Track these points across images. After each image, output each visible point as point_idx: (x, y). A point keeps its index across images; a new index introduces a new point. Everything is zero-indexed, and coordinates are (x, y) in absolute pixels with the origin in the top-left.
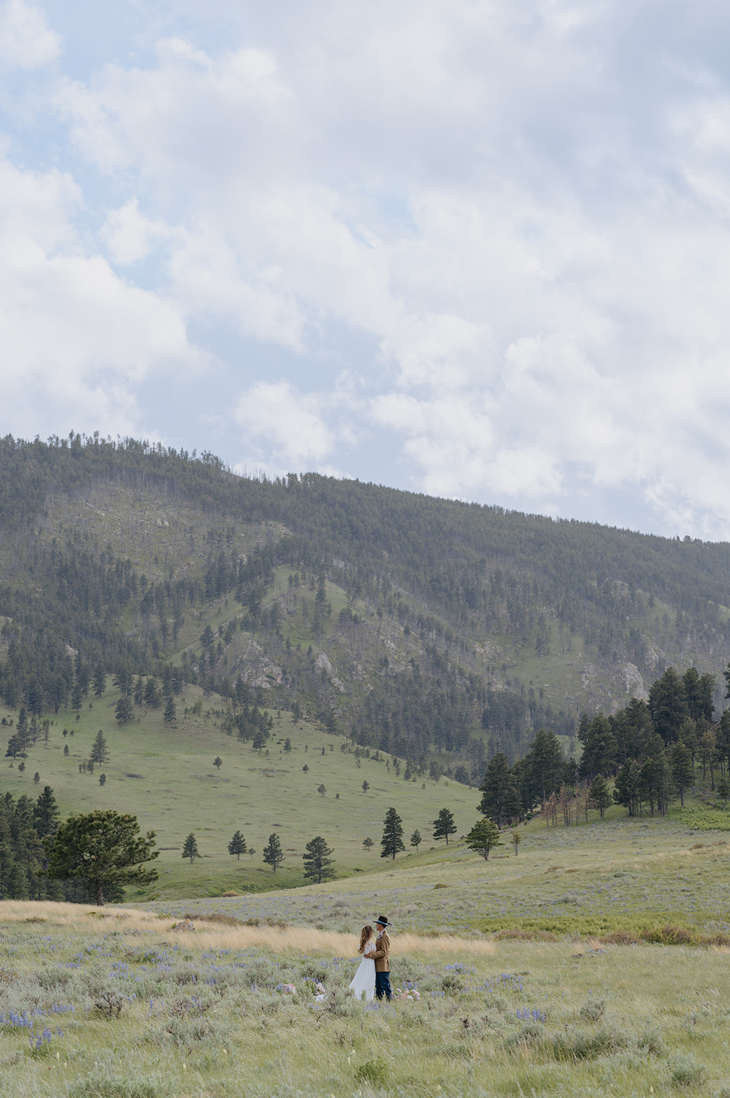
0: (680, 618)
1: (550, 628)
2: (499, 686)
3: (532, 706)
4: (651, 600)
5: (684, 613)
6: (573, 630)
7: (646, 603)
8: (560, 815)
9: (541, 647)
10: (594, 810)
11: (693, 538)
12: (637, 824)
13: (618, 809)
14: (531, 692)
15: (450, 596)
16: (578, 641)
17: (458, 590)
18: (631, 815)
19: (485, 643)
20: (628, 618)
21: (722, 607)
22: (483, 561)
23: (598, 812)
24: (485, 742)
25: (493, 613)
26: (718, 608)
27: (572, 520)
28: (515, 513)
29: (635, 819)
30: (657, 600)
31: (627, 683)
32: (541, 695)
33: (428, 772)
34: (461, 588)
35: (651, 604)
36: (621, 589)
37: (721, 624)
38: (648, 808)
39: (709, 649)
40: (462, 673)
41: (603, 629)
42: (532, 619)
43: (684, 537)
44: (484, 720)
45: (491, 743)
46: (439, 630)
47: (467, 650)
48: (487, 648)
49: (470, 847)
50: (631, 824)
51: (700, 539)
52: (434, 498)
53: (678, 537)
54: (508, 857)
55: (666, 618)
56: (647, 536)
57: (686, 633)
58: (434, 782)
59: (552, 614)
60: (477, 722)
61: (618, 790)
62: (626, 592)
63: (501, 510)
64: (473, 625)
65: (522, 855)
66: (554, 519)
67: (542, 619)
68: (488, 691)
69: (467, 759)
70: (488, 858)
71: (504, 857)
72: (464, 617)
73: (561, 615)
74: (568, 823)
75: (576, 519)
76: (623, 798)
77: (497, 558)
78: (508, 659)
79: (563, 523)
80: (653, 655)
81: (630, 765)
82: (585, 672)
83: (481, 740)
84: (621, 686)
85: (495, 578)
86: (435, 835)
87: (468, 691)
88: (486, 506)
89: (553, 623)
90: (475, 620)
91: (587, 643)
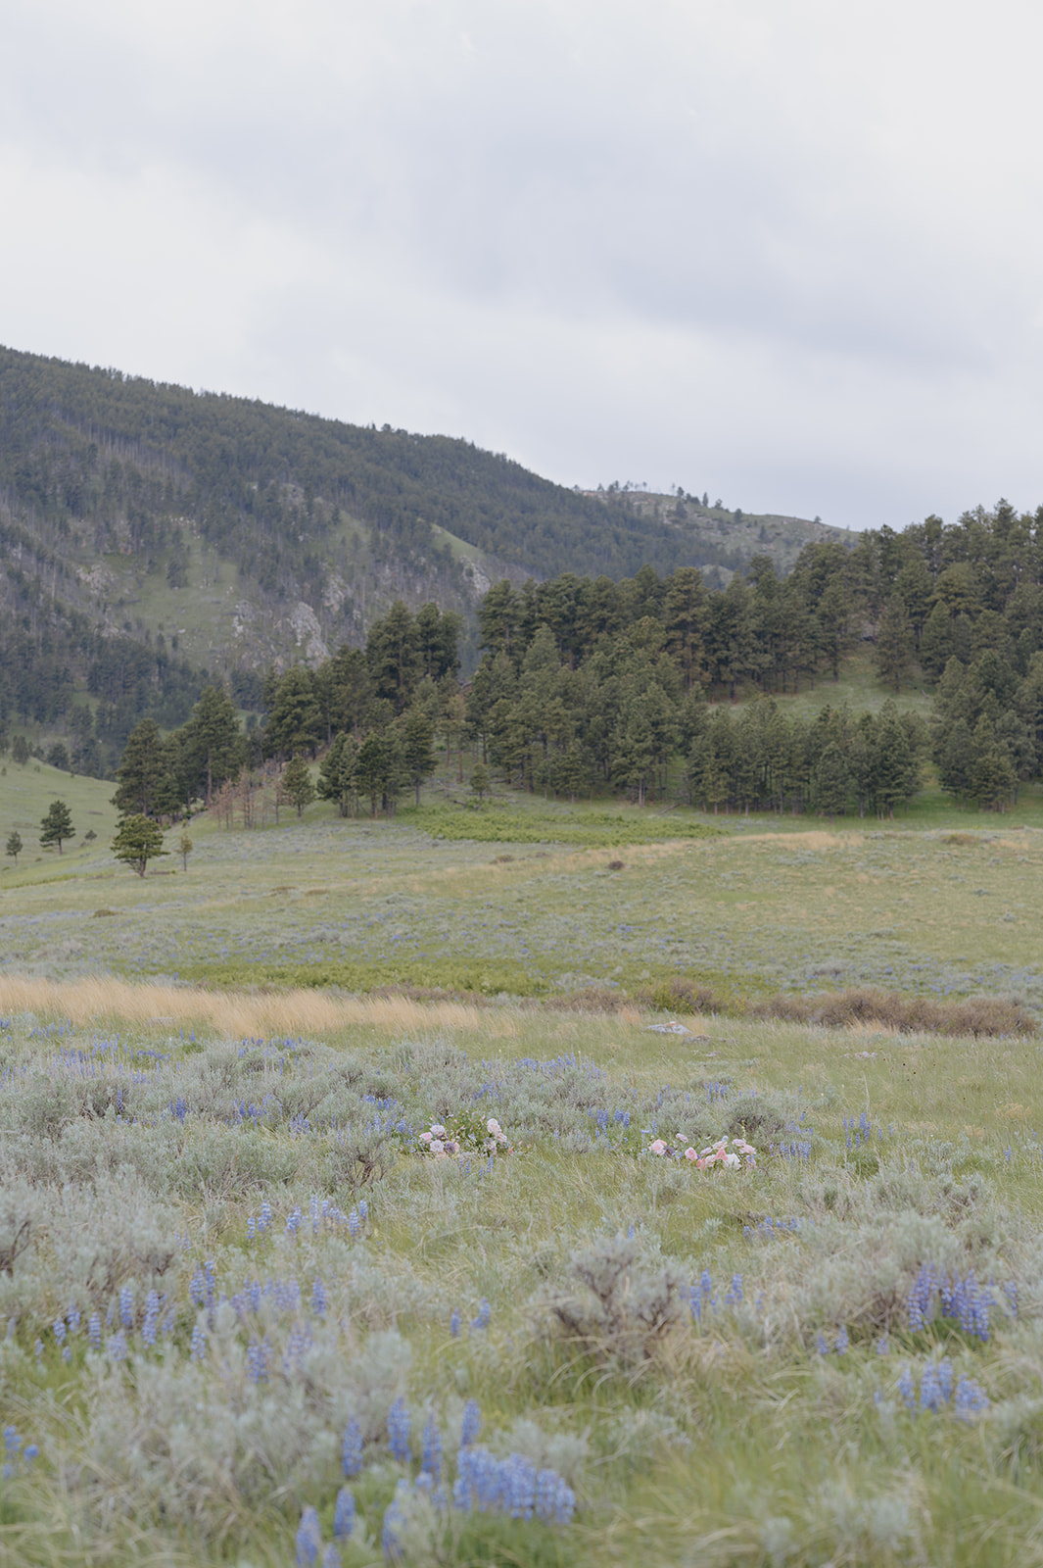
0: (376, 540)
1: (189, 549)
2: (113, 631)
3: (161, 662)
4: (336, 513)
5: (382, 535)
6: (222, 552)
7: (328, 516)
8: (238, 814)
9: (176, 578)
10: (288, 807)
11: (395, 427)
12: (353, 829)
13: (318, 804)
14: (161, 640)
15: (43, 496)
16: (230, 569)
17: (55, 488)
18: (345, 815)
19: (93, 568)
20: (301, 538)
21: (436, 529)
22: (93, 448)
23: (295, 809)
24: (93, 710)
25: (107, 524)
26: (430, 528)
27: (223, 395)
28: (140, 379)
29: (349, 821)
30: (344, 515)
31: (299, 631)
32: (175, 645)
33: (11, 750)
34: (59, 486)
35: (336, 520)
36: (293, 496)
37: (434, 551)
38: (368, 806)
39: (415, 586)
40: (59, 611)
41: (265, 553)
42: (162, 535)
43: (382, 425)
44: (91, 678)
45: (101, 713)
46: (28, 547)
47: (67, 576)
48: (94, 574)
49: (119, 857)
50: (343, 829)
51: (405, 428)
52: (20, 353)
53: (374, 426)
54: (174, 872)
55: (356, 539)
56: (331, 422)
57: (384, 563)
58: (19, 766)
59: (192, 528)
60: (82, 680)
61: (324, 779)
62: (299, 500)
63: (120, 374)
64: (77, 539)
65: (195, 871)
66: (196, 391)
67: (178, 534)
68: (98, 636)
69: (66, 735)
70: (145, 873)
71: (168, 873)
72: (64, 527)
73: (204, 531)
74: (250, 825)
75: (228, 393)
76: (332, 792)
77: (113, 443)
78: (126, 591)
79: (210, 397)
80: (335, 597)
81: (344, 741)
82: (236, 614)
83: (87, 707)
84: (289, 636)
85: (112, 473)
86: (43, 840)
87: (69, 635)
88: (97, 368)
89: (193, 540)
90: (80, 533)
91: (242, 572)
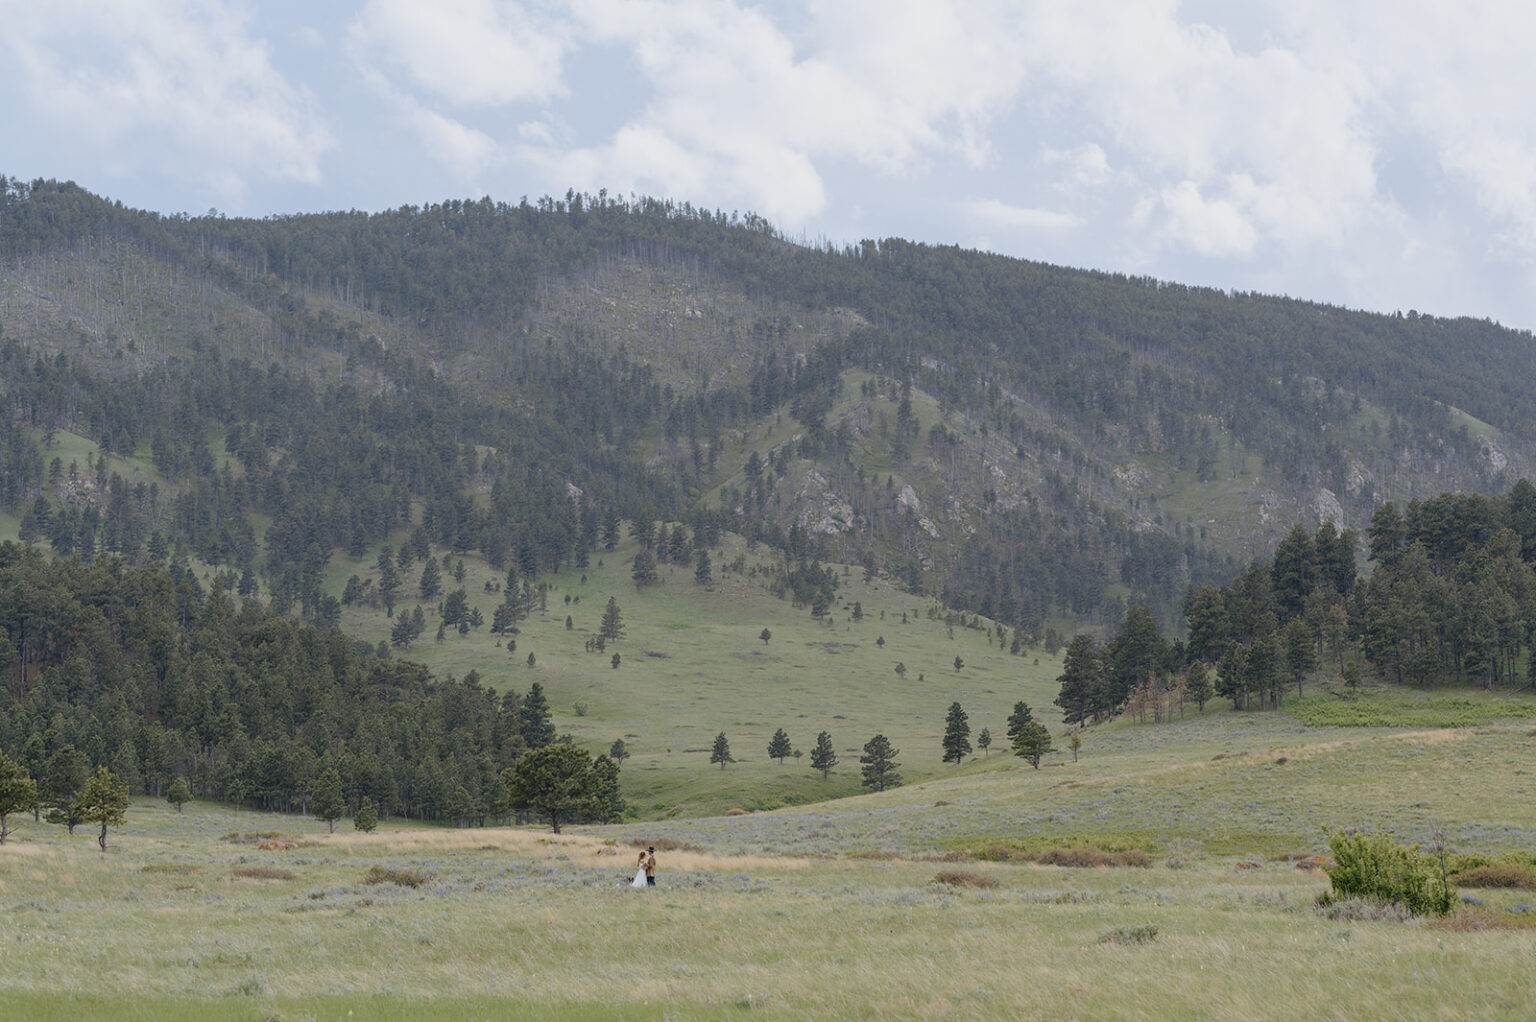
0: (1394, 426)
1: (1217, 444)
2: (1146, 525)
3: (1190, 551)
4: (1356, 402)
5: (1400, 420)
6: (1248, 445)
7: (1348, 406)
8: (1149, 711)
9: (1205, 472)
10: (1190, 703)
11: (1420, 312)
12: (1242, 720)
13: (1216, 701)
14: (1190, 531)
15: (1081, 405)
16: (1255, 461)
17: (1092, 396)
18: (1238, 708)
19: (1128, 466)
20: (1324, 428)
21: (1454, 410)
22: (1126, 355)
23: (1197, 705)
24: (1124, 600)
25: (1140, 426)
26: (1448, 411)
27: (1253, 293)
28: (1173, 285)
29: (1241, 713)
30: (1364, 403)
31: (1321, 515)
32: (1203, 535)
33: (1043, 642)
34: (1096, 393)
35: (1356, 408)
36: (1315, 388)
37: (1452, 433)
38: (1257, 700)
39: (1433, 466)
40: (1094, 509)
41: (1289, 445)
42: (1192, 433)
43: (1408, 312)
44: (1124, 570)
45: (1131, 601)
46: (1066, 453)
47: (1103, 476)
48: (1130, 473)
49: (1018, 754)
50: (1234, 721)
51: (1431, 314)
52: (1062, 269)
53: (1400, 313)
54: (1063, 765)
55: (1375, 427)
56: (1356, 313)
57: (1403, 447)
58: (1050, 656)
59: (1220, 424)
60: (1115, 572)
61: (1220, 679)
62: (1321, 393)
63: (1154, 281)
64: (1113, 441)
65: (1082, 762)
66: (1227, 292)
67: (1205, 432)
68: (1130, 531)
69: (1101, 624)
70: (1040, 766)
71: (1056, 765)
72: (1101, 432)
73: (1231, 426)
74: (1158, 720)
75: (1258, 292)
76: (1227, 689)
77: (1146, 349)
78: (1160, 487)
79: (1240, 297)
80: (1356, 478)
81: (1235, 648)
82: (1262, 503)
83: (1119, 598)
84: (1313, 520)
85: (1144, 378)
86: (1009, 734)
87: (1103, 532)
88: (1133, 278)
89: (1221, 437)
90: (1115, 436)
91: (1266, 463)
